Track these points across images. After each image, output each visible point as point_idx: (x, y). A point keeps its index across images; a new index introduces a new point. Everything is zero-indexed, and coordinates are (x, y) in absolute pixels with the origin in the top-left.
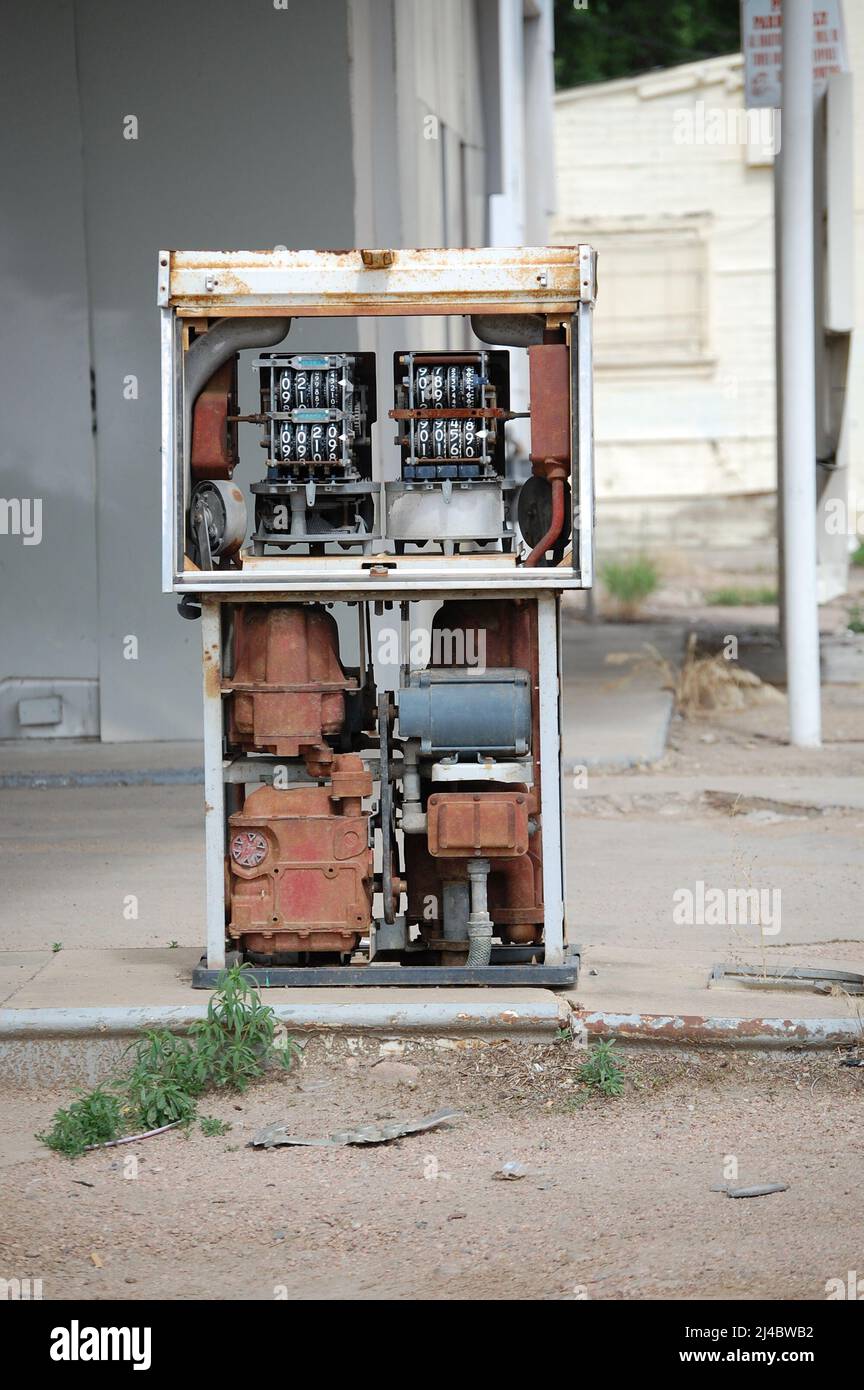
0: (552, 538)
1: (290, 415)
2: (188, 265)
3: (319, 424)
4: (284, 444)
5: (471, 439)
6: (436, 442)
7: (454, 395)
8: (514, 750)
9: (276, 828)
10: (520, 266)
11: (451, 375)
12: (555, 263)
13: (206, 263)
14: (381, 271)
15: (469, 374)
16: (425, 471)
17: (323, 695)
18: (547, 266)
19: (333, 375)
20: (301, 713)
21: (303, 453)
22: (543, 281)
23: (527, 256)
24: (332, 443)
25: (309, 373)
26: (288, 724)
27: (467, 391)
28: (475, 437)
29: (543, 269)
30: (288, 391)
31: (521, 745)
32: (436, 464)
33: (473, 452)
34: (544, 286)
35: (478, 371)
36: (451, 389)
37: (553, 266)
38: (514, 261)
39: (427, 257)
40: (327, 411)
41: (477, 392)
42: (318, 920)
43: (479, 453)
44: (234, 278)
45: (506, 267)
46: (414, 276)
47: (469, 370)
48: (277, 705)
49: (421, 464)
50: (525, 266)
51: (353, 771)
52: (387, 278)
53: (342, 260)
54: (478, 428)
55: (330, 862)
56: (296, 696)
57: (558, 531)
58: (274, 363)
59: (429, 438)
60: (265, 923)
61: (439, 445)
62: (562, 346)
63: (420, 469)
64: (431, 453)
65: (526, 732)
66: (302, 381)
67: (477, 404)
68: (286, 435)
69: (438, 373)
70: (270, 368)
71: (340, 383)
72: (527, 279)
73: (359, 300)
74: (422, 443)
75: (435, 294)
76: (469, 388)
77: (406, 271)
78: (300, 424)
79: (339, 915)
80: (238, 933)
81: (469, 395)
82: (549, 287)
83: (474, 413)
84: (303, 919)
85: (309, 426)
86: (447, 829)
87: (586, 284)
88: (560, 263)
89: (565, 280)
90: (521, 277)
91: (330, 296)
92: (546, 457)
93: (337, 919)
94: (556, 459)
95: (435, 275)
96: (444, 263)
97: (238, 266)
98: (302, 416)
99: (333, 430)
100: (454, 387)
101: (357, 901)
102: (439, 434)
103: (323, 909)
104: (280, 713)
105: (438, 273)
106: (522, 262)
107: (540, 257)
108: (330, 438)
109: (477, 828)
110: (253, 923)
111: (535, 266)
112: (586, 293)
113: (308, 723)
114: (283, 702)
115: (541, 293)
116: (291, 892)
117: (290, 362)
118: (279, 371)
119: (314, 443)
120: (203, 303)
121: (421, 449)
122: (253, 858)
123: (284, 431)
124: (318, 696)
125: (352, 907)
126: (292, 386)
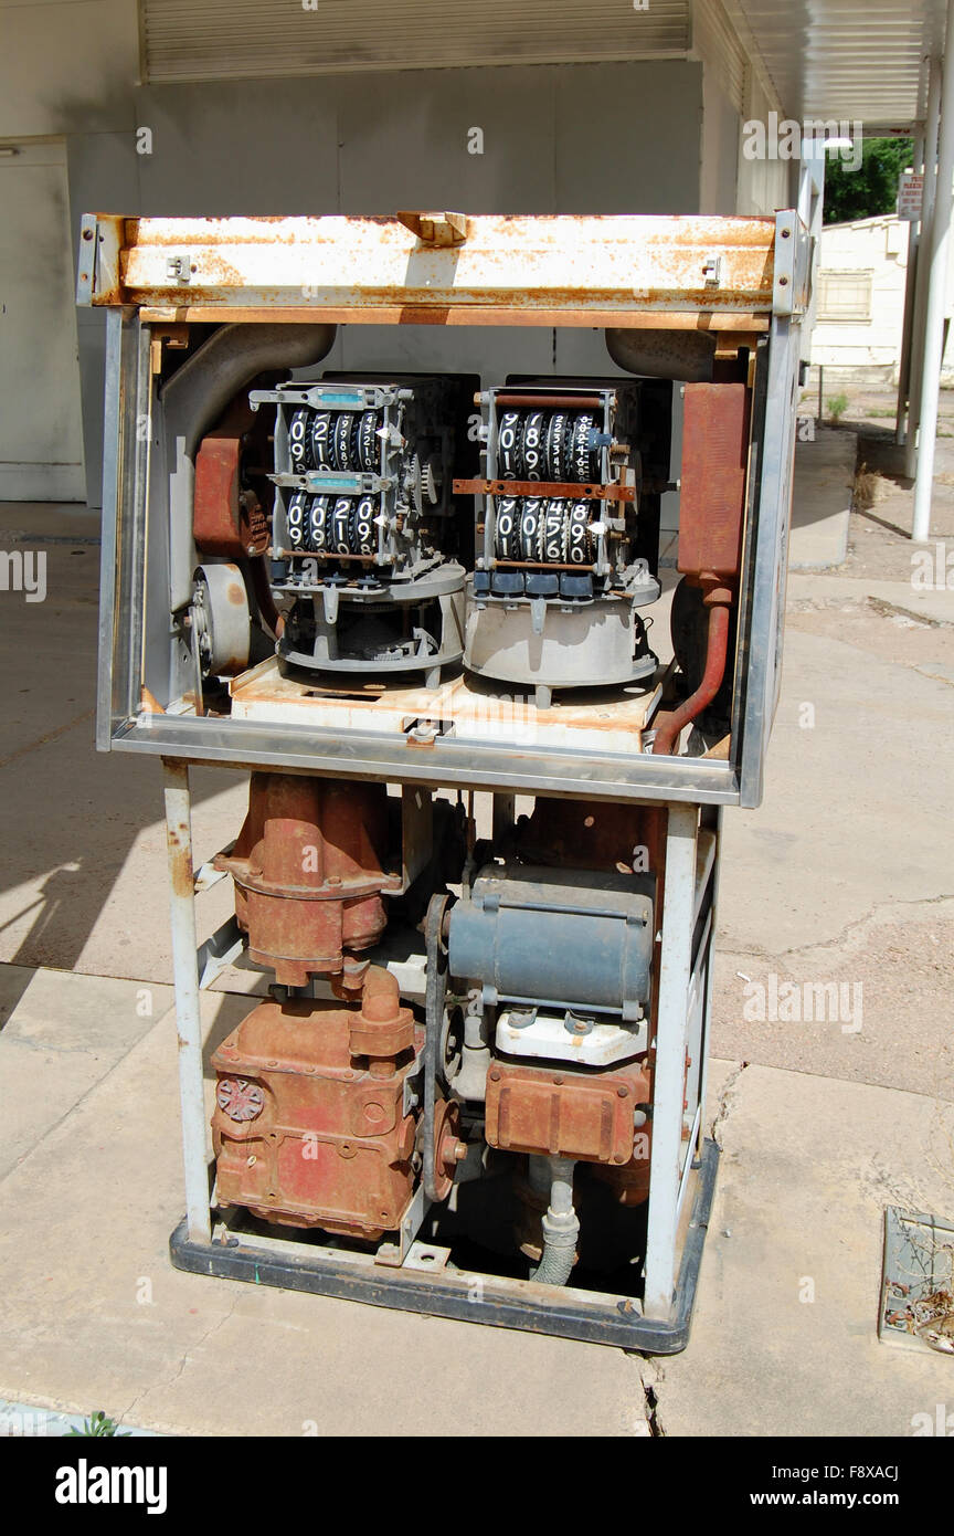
0: (702, 701)
1: (304, 481)
2: (158, 241)
3: (347, 497)
4: (292, 526)
5: (580, 535)
6: (524, 536)
7: (557, 461)
8: (621, 1015)
9: (272, 1080)
10: (677, 247)
11: (554, 427)
12: (737, 244)
13: (184, 237)
14: (445, 251)
15: (583, 428)
16: (506, 580)
17: (344, 903)
18: (722, 248)
19: (370, 420)
20: (309, 928)
21: (321, 540)
22: (711, 275)
23: (688, 231)
24: (364, 529)
25: (335, 415)
26: (291, 941)
27: (577, 455)
28: (586, 531)
29: (714, 253)
30: (300, 442)
31: (631, 1010)
32: (523, 570)
33: (582, 555)
34: (715, 283)
35: (598, 421)
36: (552, 450)
37: (731, 249)
38: (667, 239)
39: (522, 230)
40: (358, 476)
41: (593, 456)
42: (329, 1205)
43: (592, 556)
44: (220, 261)
45: (652, 248)
46: (497, 261)
47: (585, 419)
48: (277, 914)
49: (501, 569)
50: (684, 248)
51: (380, 1020)
52: (455, 263)
53: (386, 232)
54: (595, 515)
55: (345, 1137)
56: (301, 905)
57: (713, 692)
58: (282, 396)
59: (514, 529)
60: (260, 1197)
61: (529, 541)
62: (740, 388)
63: (498, 578)
64: (517, 552)
65: (639, 993)
66: (322, 427)
67: (595, 476)
68: (296, 512)
69: (533, 423)
70: (275, 405)
71: (379, 433)
72: (685, 270)
73: (411, 299)
74: (501, 536)
75: (536, 294)
76: (581, 450)
77: (485, 253)
78: (319, 496)
79: (358, 1205)
80: (226, 1203)
81: (580, 462)
82: (722, 286)
83: (589, 491)
84: (309, 1201)
85: (333, 499)
86: (511, 1122)
87: (783, 282)
88: (745, 244)
89: (751, 275)
90: (676, 268)
91: (368, 292)
92: (702, 571)
93: (355, 1209)
94: (717, 574)
95: (532, 259)
96: (550, 240)
97: (230, 241)
98: (320, 483)
99: (366, 507)
100: (557, 447)
101: (383, 1192)
102: (530, 524)
103: (335, 1194)
104: (280, 924)
105: (537, 257)
106: (680, 241)
107: (711, 233)
108: (361, 521)
109: (555, 1126)
110: (244, 1194)
111: (699, 249)
112: (782, 299)
113: (320, 941)
114: (282, 911)
115: (708, 297)
116: (293, 1165)
117: (306, 397)
118: (291, 410)
119: (337, 526)
120: (178, 300)
121: (501, 546)
122: (244, 1110)
123: (295, 504)
124: (337, 906)
125: (374, 1199)
126: (308, 435)
